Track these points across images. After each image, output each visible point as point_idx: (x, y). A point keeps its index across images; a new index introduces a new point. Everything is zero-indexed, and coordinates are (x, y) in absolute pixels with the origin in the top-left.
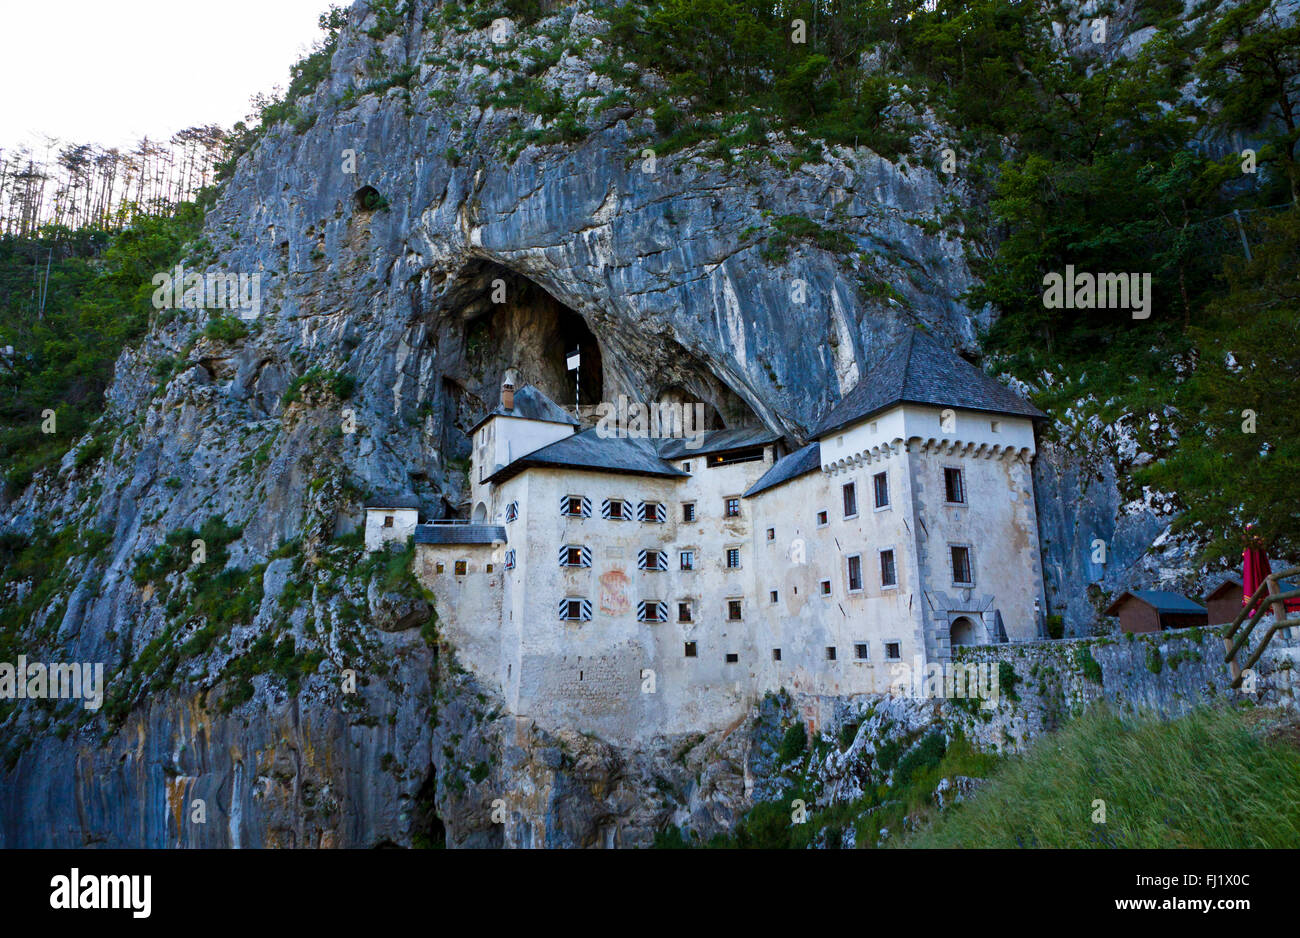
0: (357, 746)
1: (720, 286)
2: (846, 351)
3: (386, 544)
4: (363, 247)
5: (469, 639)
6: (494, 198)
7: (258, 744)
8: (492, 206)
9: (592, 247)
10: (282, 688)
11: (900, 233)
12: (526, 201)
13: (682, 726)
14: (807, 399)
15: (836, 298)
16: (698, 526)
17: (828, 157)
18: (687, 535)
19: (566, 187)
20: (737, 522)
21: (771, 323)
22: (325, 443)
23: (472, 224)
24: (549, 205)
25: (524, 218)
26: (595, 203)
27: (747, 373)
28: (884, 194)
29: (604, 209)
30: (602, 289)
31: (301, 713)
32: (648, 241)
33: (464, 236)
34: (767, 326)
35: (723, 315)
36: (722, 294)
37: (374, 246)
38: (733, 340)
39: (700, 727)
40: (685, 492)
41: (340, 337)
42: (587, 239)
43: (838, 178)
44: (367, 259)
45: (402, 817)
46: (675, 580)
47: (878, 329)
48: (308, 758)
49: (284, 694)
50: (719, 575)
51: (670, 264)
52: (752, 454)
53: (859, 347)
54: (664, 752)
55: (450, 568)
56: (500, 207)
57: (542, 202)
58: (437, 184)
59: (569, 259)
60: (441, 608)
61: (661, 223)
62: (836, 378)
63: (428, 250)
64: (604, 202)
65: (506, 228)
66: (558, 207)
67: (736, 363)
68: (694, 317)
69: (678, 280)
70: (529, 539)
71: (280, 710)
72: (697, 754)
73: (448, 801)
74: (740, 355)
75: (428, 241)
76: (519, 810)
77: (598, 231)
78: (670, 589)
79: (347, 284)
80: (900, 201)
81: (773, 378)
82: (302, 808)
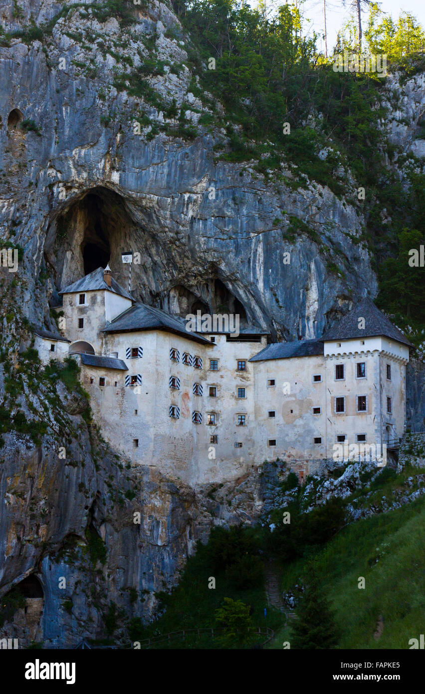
0: (67, 477)
1: (256, 246)
2: (313, 295)
3: (52, 361)
4: (21, 155)
5: (106, 423)
6: (133, 157)
7: (10, 473)
8: (130, 161)
9: (188, 204)
10: (27, 441)
11: (339, 238)
12: (156, 167)
13: (206, 479)
14: (292, 315)
15: (313, 266)
16: (220, 373)
17: (311, 187)
18: (213, 378)
19: (181, 166)
20: (245, 374)
21: (280, 273)
22: (8, 290)
23: (113, 168)
24: (169, 174)
25: (152, 177)
26: (195, 180)
27: (262, 296)
28: (334, 215)
29: (199, 185)
30: (185, 229)
31: (44, 456)
32: (220, 210)
33: (104, 173)
34: (277, 273)
35: (254, 261)
36: (256, 250)
37: (30, 158)
38: (258, 276)
39: (218, 480)
40: (212, 353)
41: (10, 217)
42: (186, 199)
43: (314, 200)
44: (25, 166)
45: (85, 518)
46: (206, 401)
47: (331, 287)
48: (39, 483)
49: (31, 445)
50: (233, 401)
51: (231, 227)
52: (255, 338)
53: (321, 294)
54: (202, 492)
55: (97, 381)
56: (137, 164)
57: (166, 171)
58: (93, 135)
59: (171, 207)
60: (92, 404)
61: (230, 202)
62: (305, 307)
63: (70, 172)
64: (201, 181)
65: (139, 178)
66: (175, 176)
67: (257, 289)
68: (239, 259)
69: (234, 236)
70: (157, 370)
71: (30, 454)
72: (222, 492)
73: (115, 509)
74: (261, 285)
75: (71, 166)
76: (153, 514)
77: (194, 197)
78: (204, 406)
79: (14, 181)
80: (341, 221)
81: (277, 301)
82: (29, 513)
